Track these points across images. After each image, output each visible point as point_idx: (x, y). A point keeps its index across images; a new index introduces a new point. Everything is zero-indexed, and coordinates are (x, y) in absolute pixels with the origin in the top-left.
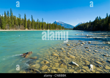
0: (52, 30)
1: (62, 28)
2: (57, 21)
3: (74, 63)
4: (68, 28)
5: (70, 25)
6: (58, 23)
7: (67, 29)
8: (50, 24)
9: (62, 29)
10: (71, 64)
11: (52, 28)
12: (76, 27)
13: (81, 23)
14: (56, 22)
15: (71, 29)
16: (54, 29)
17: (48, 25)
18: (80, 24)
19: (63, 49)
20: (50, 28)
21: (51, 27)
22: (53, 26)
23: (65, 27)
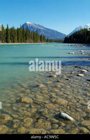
0: (18, 42)
1: (39, 38)
2: (28, 23)
3: (64, 114)
4: (53, 38)
5: (57, 32)
6: (32, 27)
7: (51, 42)
8: (12, 29)
9: (41, 42)
10: (59, 117)
11: (18, 39)
12: (70, 37)
13: (80, 27)
14: (26, 24)
15: (59, 41)
16: (24, 42)
17: (9, 32)
18: (77, 30)
19: (42, 86)
20: (14, 38)
21: (16, 37)
22: (21, 34)
23: (47, 36)
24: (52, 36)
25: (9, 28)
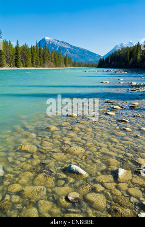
0: (33, 66)
1: (63, 60)
2: (47, 38)
4: (82, 61)
5: (88, 52)
6: (53, 45)
7: (80, 66)
8: (25, 48)
9: (66, 65)
11: (32, 62)
12: (107, 59)
13: (121, 45)
14: (44, 40)
15: (91, 65)
16: (40, 66)
17: (19, 52)
18: (117, 49)
19: (53, 128)
20: (26, 60)
21: (30, 59)
22: (36, 55)
23: (74, 57)
24: (82, 57)
25: (20, 45)
